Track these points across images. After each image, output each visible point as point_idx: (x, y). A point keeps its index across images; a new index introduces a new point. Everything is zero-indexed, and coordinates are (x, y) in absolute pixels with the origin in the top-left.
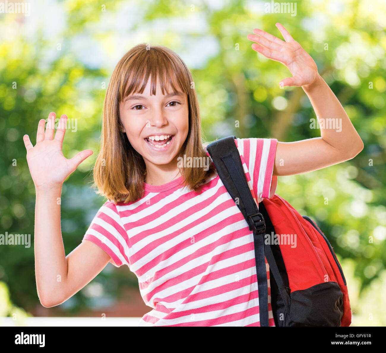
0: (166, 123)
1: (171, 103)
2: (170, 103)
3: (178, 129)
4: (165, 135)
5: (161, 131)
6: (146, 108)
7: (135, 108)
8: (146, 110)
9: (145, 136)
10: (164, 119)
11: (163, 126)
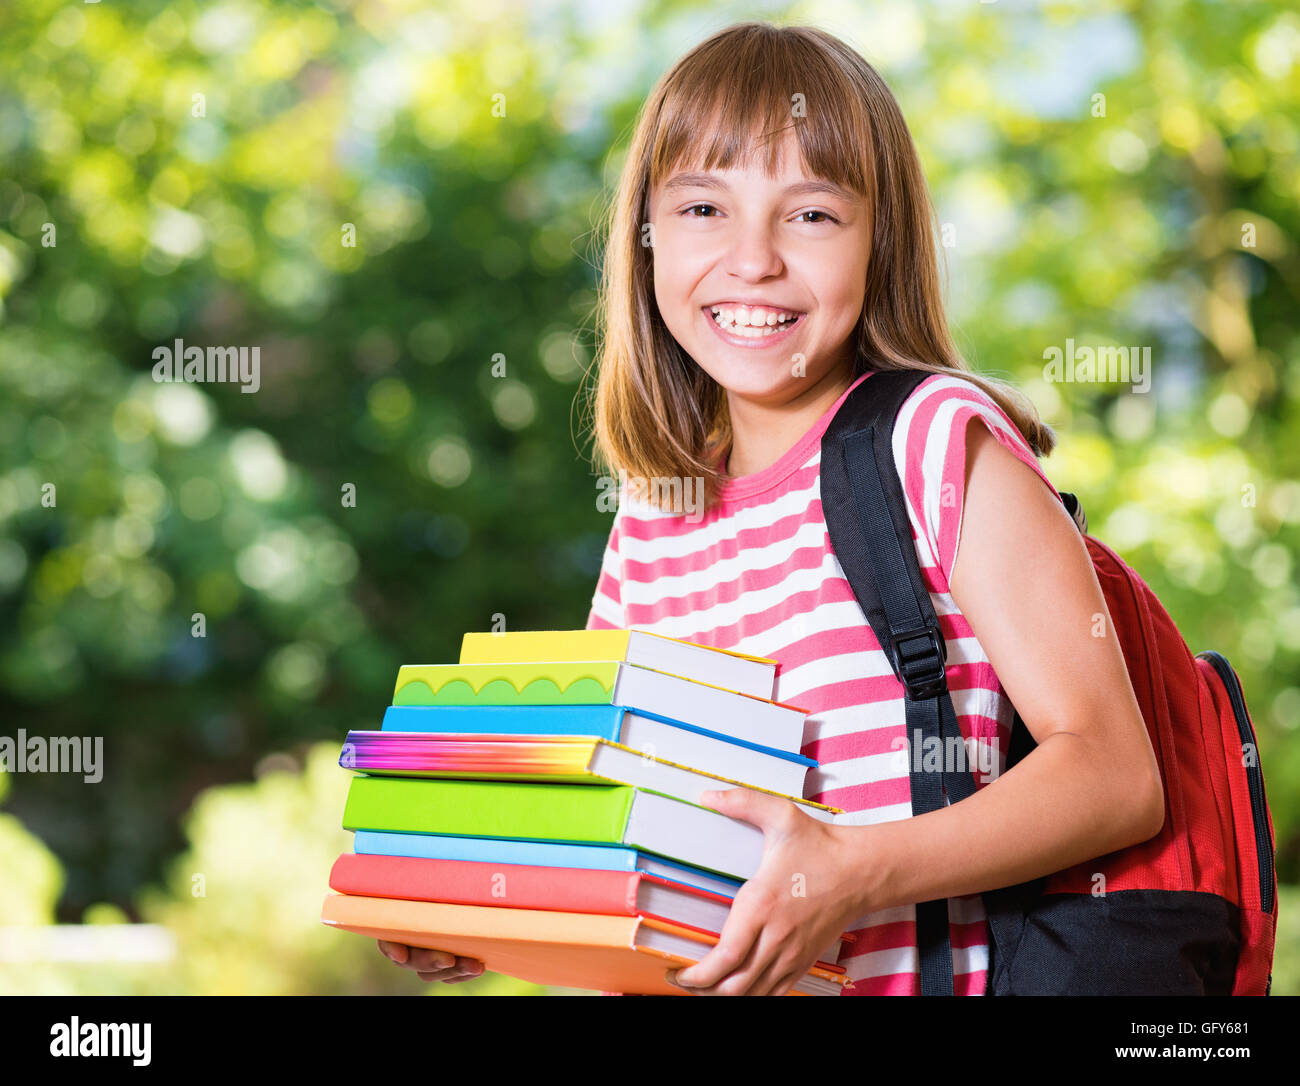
0: (775, 271)
1: (808, 214)
2: (806, 215)
3: (818, 298)
4: (768, 307)
5: (759, 293)
6: (724, 215)
7: (692, 212)
8: (724, 220)
9: (707, 301)
10: (774, 257)
11: (766, 279)
